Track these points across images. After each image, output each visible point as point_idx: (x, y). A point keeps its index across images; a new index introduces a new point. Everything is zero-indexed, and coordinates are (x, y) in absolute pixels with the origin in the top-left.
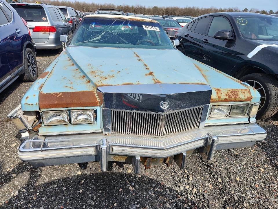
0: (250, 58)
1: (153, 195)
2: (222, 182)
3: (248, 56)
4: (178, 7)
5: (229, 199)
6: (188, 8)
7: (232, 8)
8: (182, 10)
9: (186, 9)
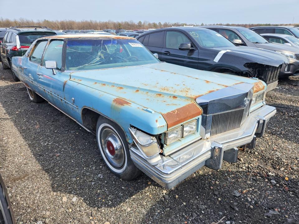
0: (217, 61)
1: (233, 180)
2: (259, 153)
3: (214, 61)
4: (74, 21)
5: (273, 162)
6: (85, 21)
7: (128, 21)
8: (79, 23)
9: (83, 23)
